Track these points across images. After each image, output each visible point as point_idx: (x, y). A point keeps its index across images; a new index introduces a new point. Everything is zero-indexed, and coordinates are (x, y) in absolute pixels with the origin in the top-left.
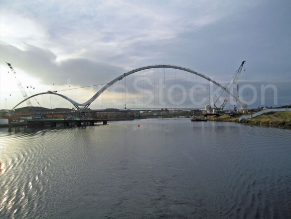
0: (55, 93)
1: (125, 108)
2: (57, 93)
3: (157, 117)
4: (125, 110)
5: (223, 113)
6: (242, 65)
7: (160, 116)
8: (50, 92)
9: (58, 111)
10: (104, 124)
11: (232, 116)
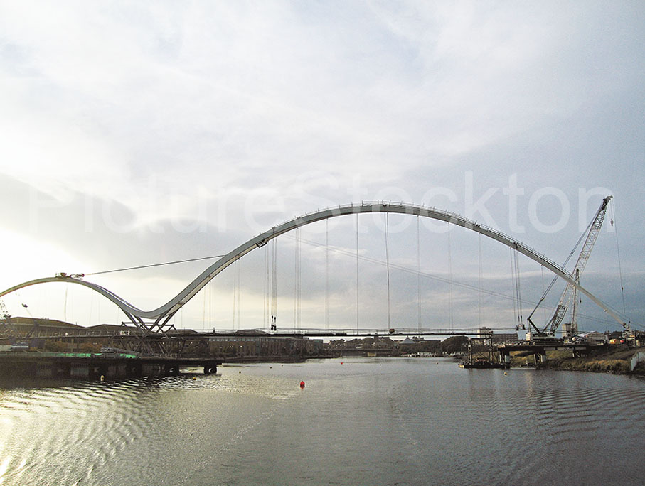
0: (78, 279)
1: (273, 327)
2: (85, 279)
3: (362, 353)
4: (272, 332)
5: (557, 344)
6: (603, 208)
7: (373, 352)
8: (63, 277)
9: (104, 333)
10: (206, 373)
11: (580, 352)
